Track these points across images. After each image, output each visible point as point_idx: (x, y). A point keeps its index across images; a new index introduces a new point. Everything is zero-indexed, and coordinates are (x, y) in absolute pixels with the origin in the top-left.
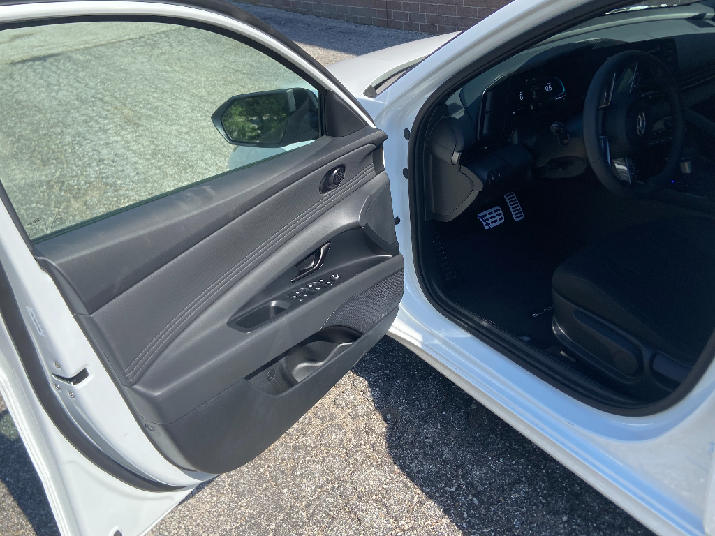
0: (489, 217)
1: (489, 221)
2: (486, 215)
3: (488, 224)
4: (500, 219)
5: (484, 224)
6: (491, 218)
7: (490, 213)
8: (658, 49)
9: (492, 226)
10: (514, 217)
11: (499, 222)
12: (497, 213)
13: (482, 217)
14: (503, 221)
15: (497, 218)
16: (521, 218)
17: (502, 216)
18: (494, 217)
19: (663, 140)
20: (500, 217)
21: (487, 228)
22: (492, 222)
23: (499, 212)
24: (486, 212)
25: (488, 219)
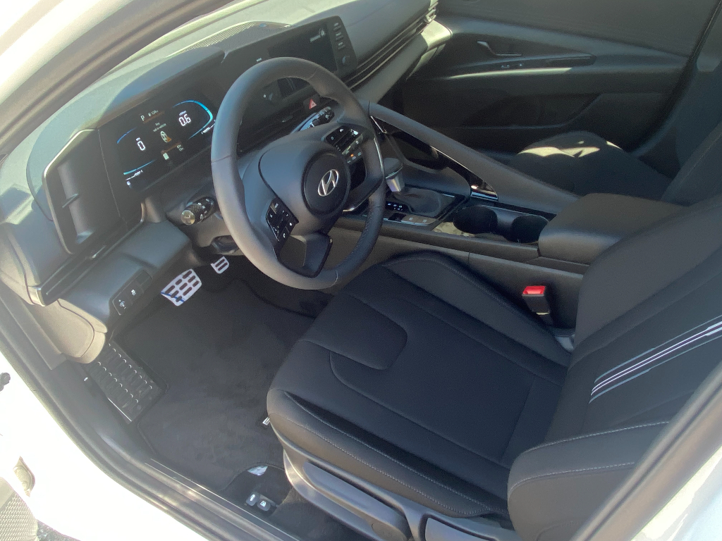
0: (177, 288)
1: (181, 293)
2: (173, 287)
3: (179, 299)
4: (195, 285)
5: (173, 300)
6: (181, 288)
7: (178, 283)
8: (323, 33)
9: (185, 298)
10: (216, 269)
11: (195, 289)
12: (188, 278)
13: (167, 293)
14: (200, 284)
15: (190, 285)
16: (227, 267)
17: (198, 279)
18: (185, 285)
19: (359, 154)
20: (194, 281)
21: (178, 304)
22: (185, 294)
23: (191, 276)
24: (173, 283)
25: (177, 292)
